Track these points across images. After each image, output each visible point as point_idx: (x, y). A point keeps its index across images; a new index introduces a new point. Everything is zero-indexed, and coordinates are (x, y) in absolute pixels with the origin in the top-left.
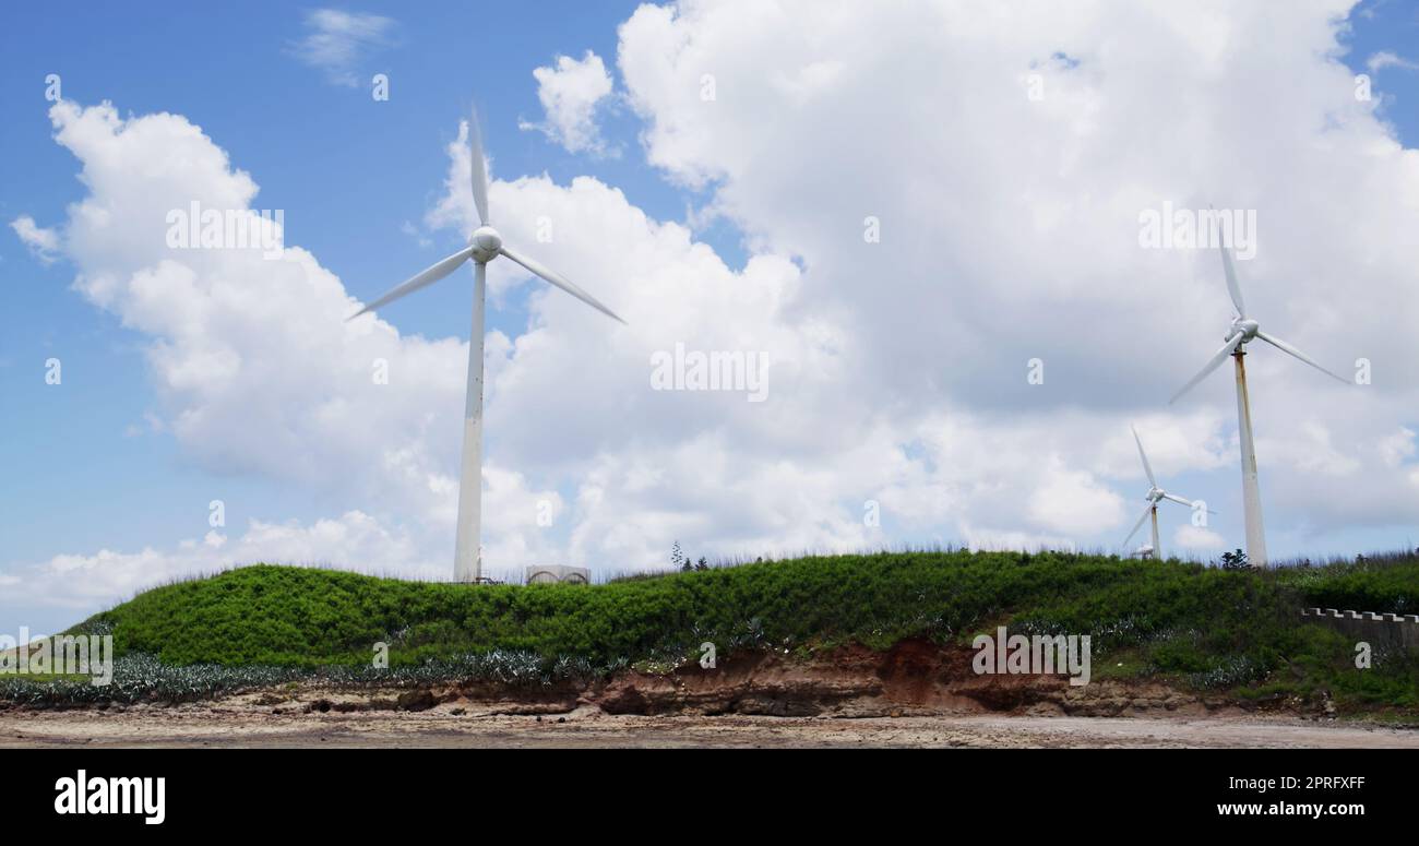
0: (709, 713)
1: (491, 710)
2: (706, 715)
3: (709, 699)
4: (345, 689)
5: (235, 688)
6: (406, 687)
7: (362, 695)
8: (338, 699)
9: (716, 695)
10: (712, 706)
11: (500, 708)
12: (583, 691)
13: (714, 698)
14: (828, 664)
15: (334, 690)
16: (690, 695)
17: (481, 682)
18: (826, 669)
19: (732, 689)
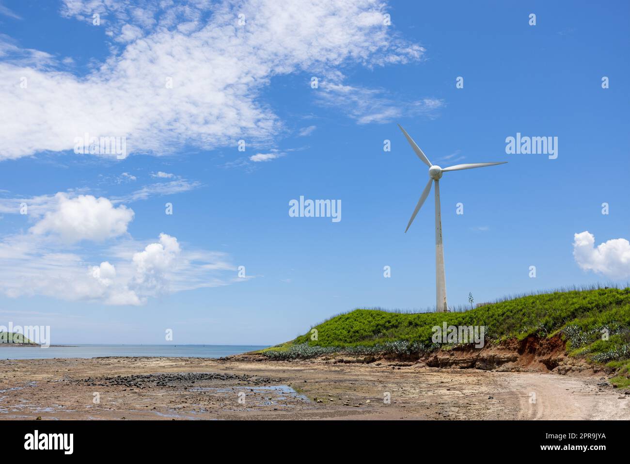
0: (462, 368)
1: (389, 363)
2: (460, 369)
3: (462, 362)
4: (350, 355)
5: (321, 354)
6: (368, 355)
7: (354, 358)
8: (345, 359)
9: (465, 360)
10: (463, 365)
11: (392, 363)
12: (421, 357)
13: (464, 361)
14: (503, 347)
15: (346, 355)
16: (455, 360)
17: (389, 353)
18: (502, 349)
19: (472, 357)
